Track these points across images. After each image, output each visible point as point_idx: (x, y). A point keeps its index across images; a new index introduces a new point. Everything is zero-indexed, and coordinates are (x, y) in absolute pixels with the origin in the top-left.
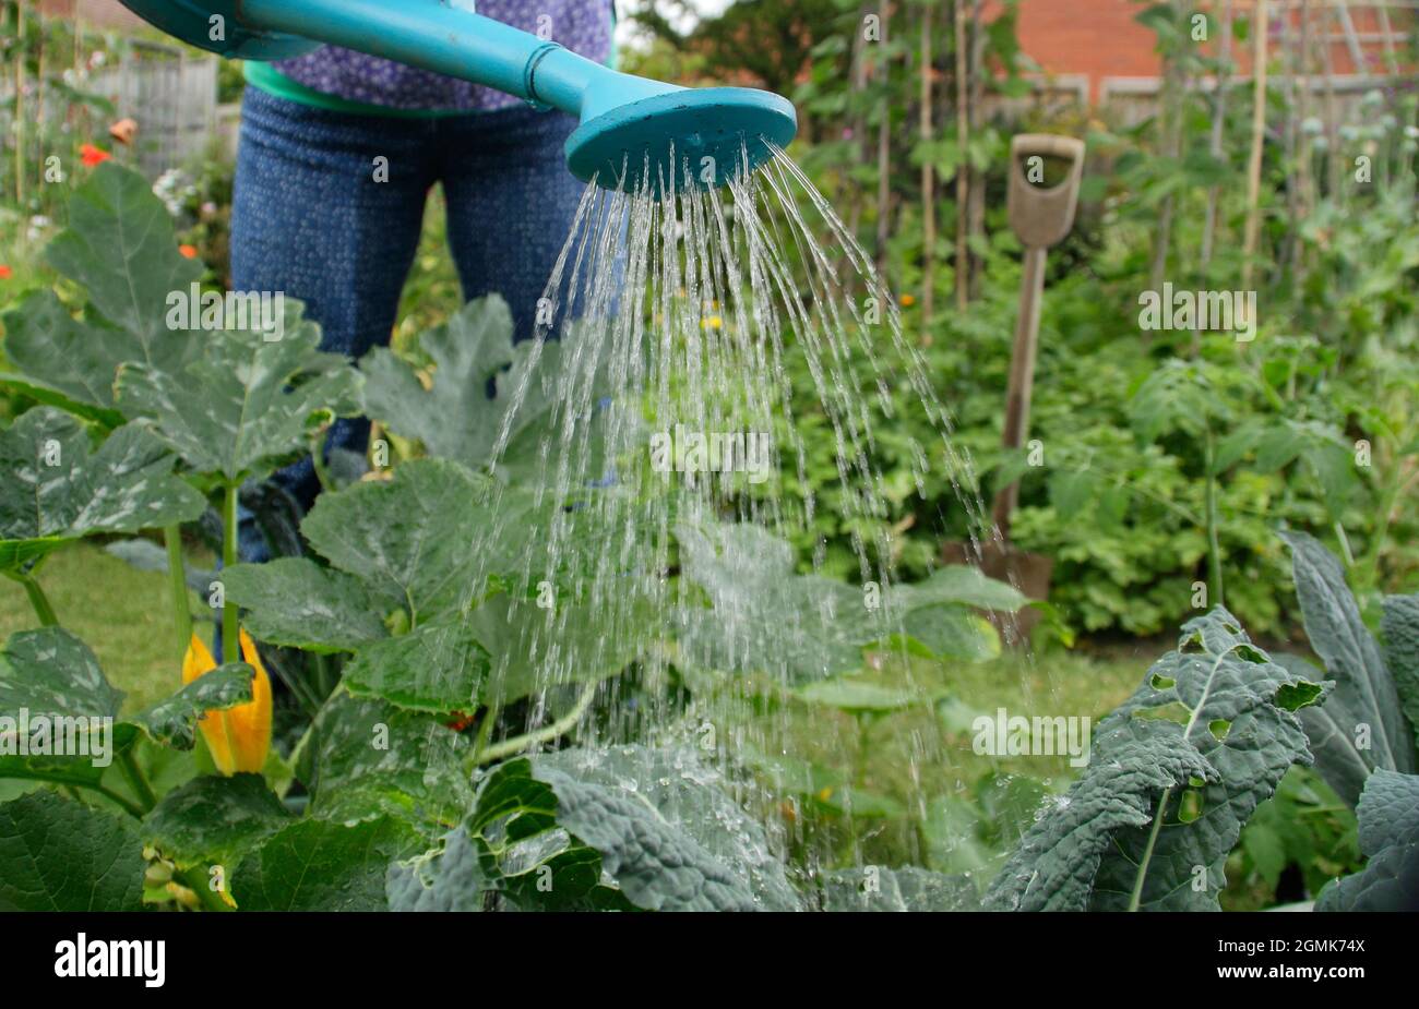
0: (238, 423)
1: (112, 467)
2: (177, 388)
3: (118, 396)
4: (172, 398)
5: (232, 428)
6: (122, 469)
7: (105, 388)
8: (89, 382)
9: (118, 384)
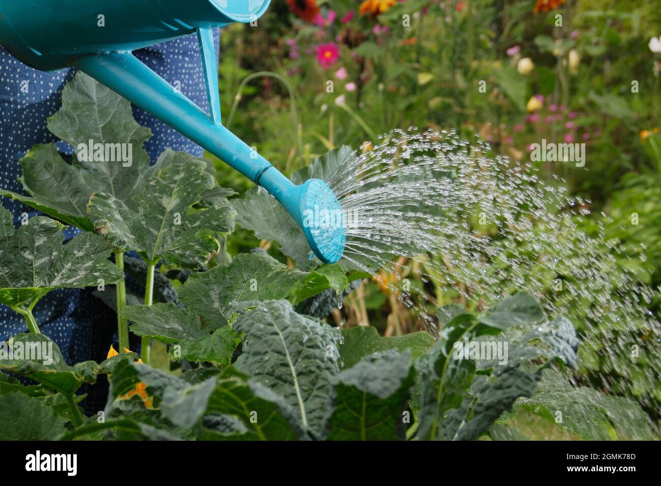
0: (158, 229)
1: (76, 252)
2: (125, 208)
3: (89, 211)
4: (121, 213)
5: (155, 232)
6: (81, 254)
7: (83, 206)
8: (74, 202)
9: (90, 203)
